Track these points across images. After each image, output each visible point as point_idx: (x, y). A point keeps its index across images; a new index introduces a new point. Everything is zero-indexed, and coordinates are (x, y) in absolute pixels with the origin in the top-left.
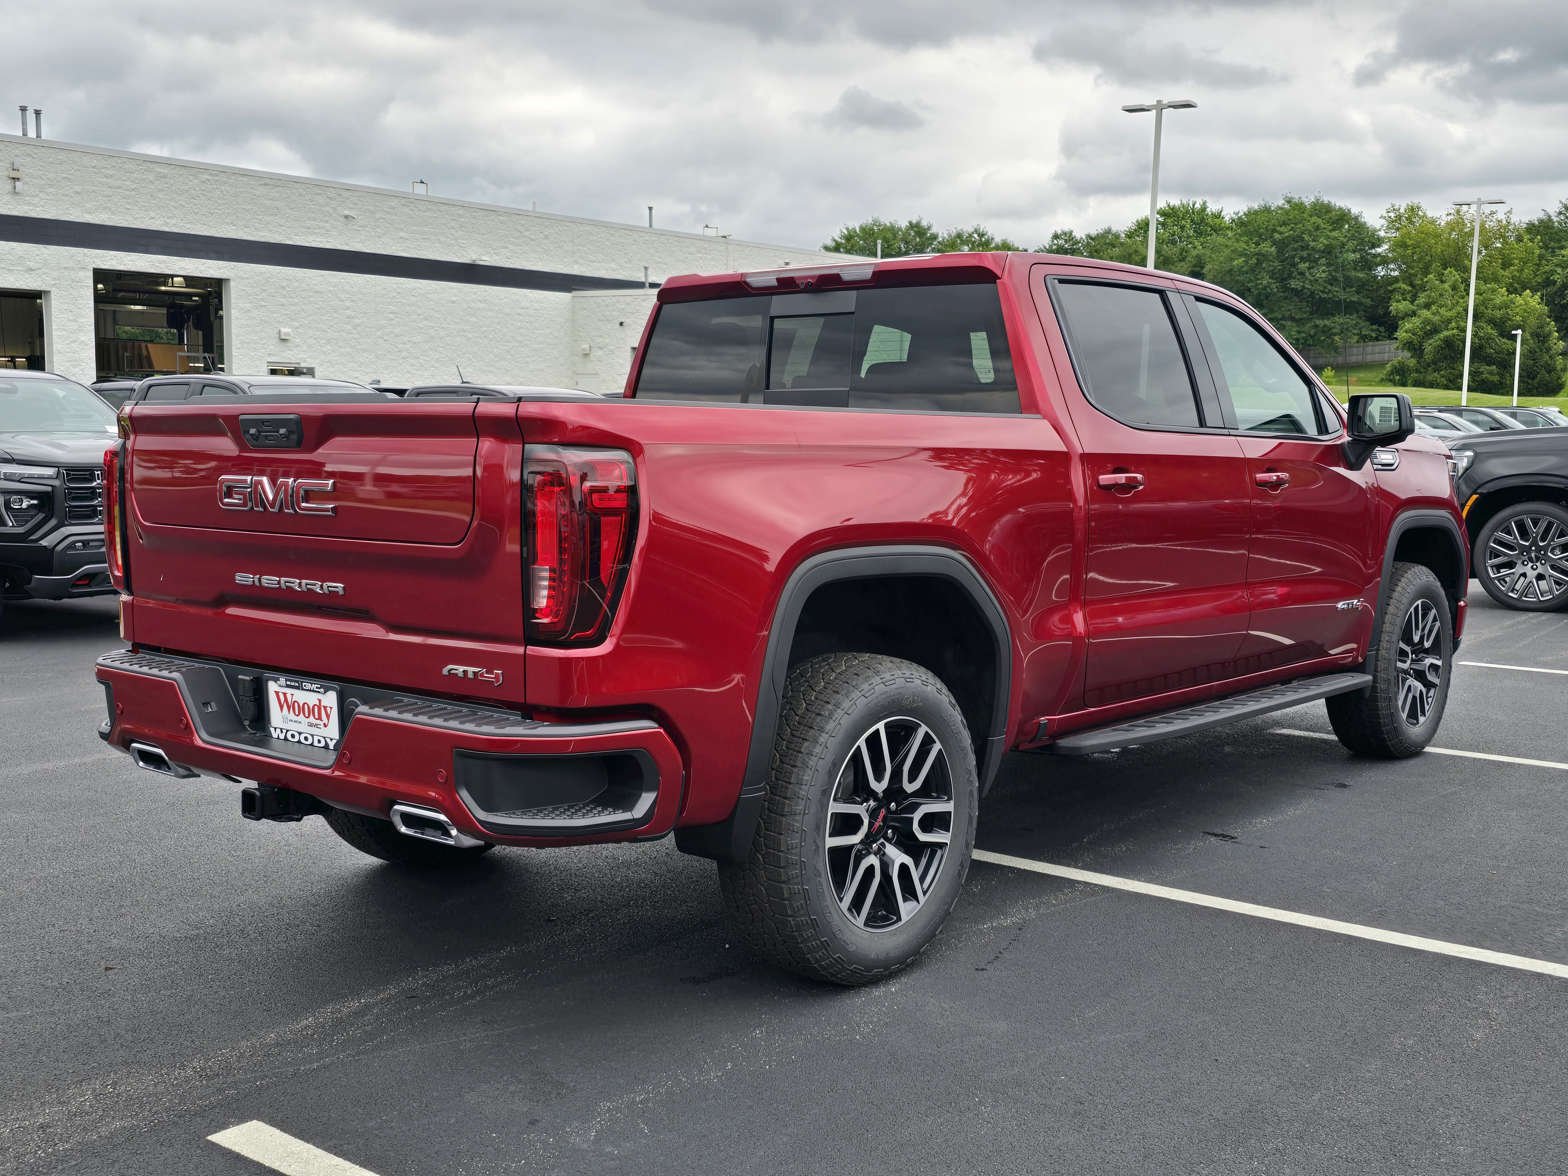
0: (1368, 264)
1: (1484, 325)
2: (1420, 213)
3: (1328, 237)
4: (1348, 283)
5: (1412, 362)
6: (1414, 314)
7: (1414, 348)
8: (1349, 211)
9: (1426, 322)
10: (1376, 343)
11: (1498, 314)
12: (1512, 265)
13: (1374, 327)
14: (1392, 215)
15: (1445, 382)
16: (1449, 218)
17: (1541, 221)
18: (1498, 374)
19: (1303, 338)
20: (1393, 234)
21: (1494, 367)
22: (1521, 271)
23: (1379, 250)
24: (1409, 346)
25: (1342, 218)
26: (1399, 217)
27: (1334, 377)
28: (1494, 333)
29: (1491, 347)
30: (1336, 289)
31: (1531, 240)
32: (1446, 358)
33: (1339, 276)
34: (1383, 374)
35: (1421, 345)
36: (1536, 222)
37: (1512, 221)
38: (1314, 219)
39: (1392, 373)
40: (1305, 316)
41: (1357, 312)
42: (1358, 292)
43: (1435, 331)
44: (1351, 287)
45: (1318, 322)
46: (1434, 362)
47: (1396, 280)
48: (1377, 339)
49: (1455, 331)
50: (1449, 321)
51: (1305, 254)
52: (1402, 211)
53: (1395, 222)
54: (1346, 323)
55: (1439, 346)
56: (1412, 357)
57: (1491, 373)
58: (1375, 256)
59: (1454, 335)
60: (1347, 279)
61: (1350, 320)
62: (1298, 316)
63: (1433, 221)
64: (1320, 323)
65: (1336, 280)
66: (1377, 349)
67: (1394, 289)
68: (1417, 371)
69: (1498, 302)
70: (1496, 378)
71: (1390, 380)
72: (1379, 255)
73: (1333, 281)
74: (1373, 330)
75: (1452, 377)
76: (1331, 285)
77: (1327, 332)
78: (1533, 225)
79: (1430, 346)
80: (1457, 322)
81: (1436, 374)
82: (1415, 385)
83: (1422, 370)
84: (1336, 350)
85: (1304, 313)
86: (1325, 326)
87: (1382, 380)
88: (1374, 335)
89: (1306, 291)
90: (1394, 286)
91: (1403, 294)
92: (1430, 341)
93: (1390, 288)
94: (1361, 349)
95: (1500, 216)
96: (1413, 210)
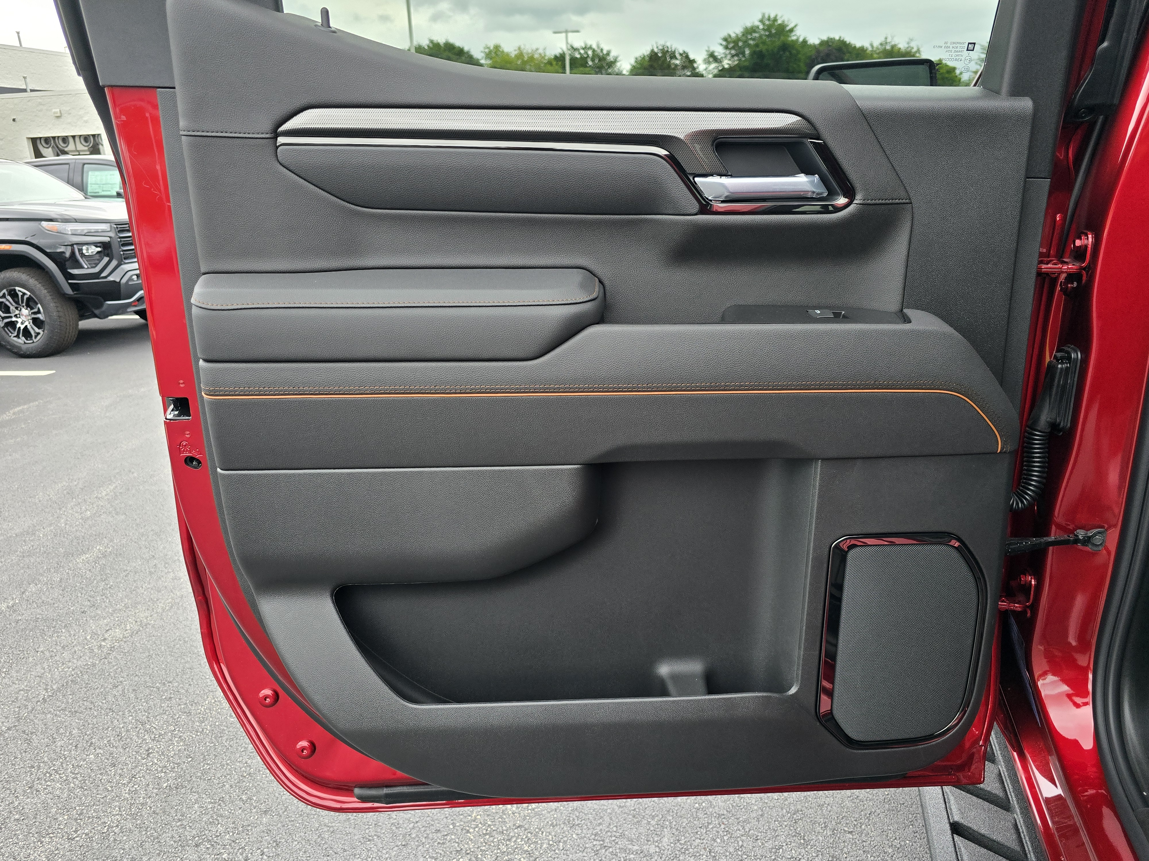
17: (561, 54)
20: (489, 62)
26: (490, 52)
53: (488, 56)
63: (508, 54)
95: (541, 51)
96: (497, 47)
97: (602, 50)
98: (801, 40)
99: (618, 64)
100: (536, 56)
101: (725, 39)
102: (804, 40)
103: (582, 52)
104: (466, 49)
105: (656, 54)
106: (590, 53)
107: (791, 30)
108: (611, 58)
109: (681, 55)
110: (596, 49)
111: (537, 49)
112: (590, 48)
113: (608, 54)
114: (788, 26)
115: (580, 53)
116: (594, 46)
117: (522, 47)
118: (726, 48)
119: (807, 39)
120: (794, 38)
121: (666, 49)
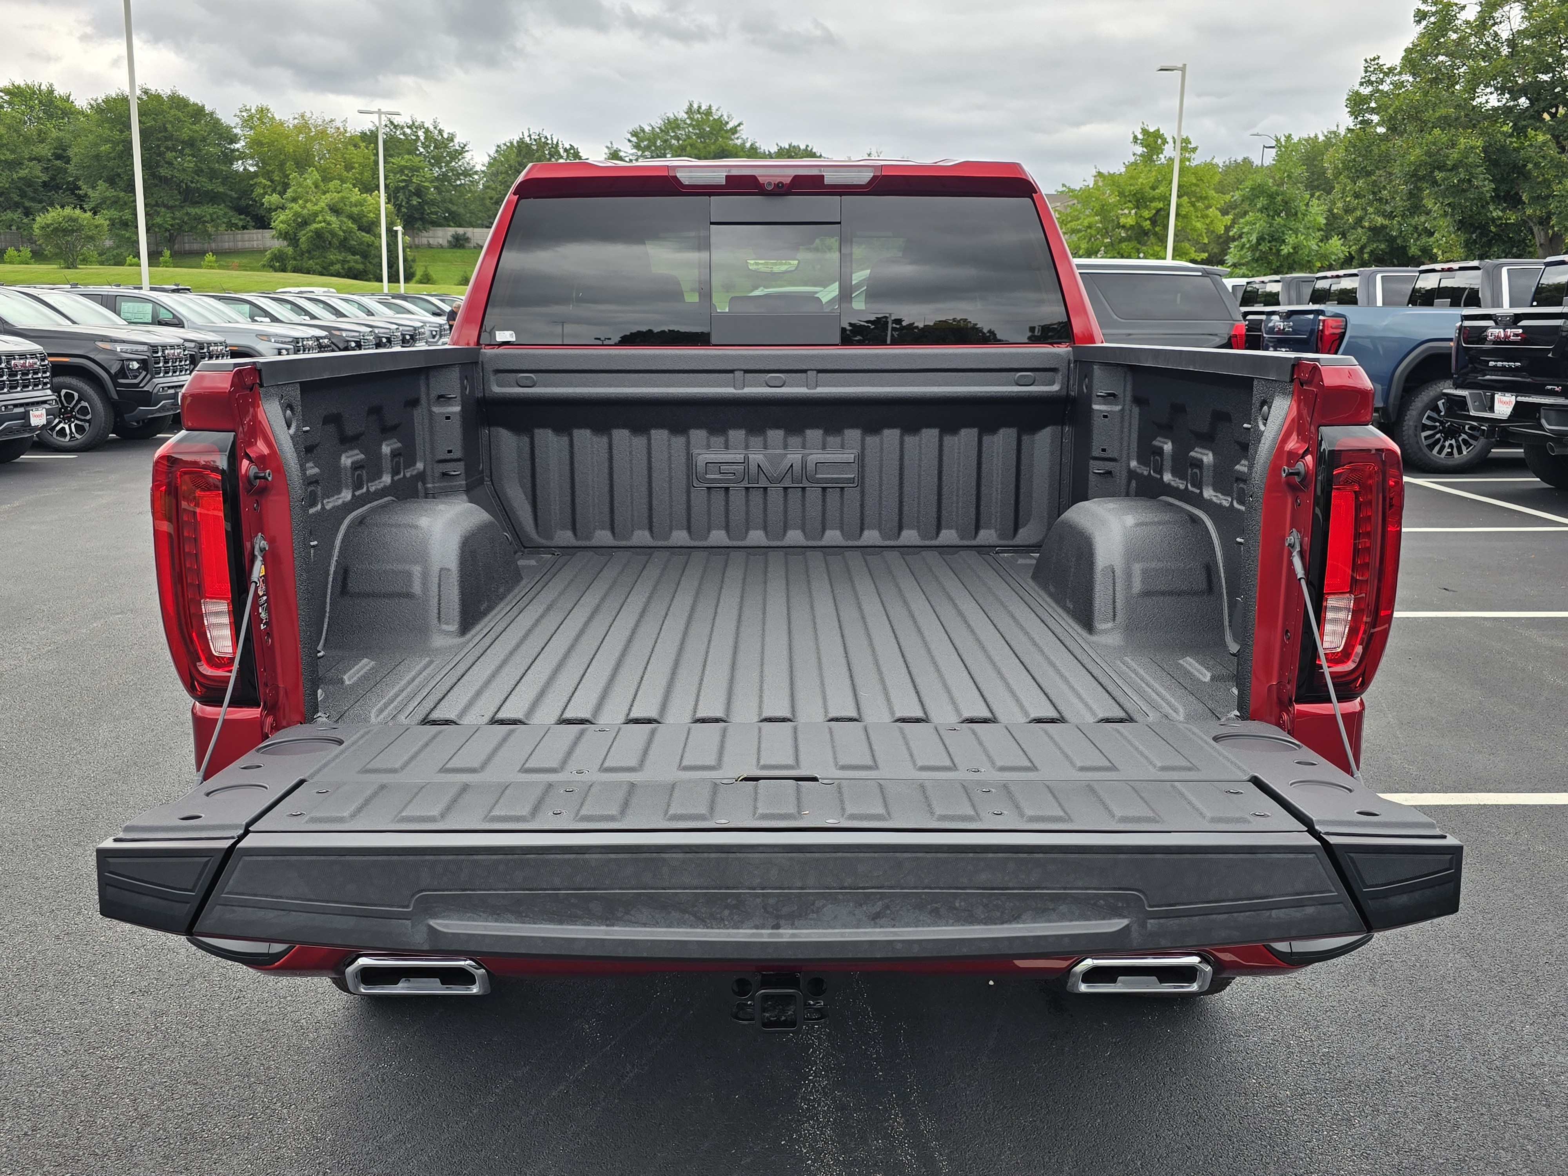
0: (229, 157)
1: (345, 220)
2: (269, 115)
3: (190, 130)
4: (213, 175)
5: (290, 250)
6: (283, 208)
7: (290, 237)
8: (203, 106)
9: (297, 215)
10: (245, 231)
11: (355, 210)
12: (353, 168)
13: (242, 217)
14: (244, 114)
15: (320, 269)
16: (296, 121)
17: (372, 132)
18: (362, 263)
19: (178, 224)
20: (248, 132)
21: (358, 257)
22: (361, 174)
23: (237, 146)
24: (284, 235)
25: (198, 112)
26: (251, 117)
27: (216, 261)
28: (355, 227)
29: (353, 239)
30: (204, 180)
31: (367, 148)
32: (318, 248)
33: (204, 166)
34: (264, 261)
35: (295, 234)
36: (368, 133)
37: (348, 130)
38: (173, 112)
39: (272, 260)
40: (177, 203)
41: (224, 202)
42: (223, 184)
43: (305, 223)
44: (217, 179)
45: (190, 210)
46: (309, 252)
47: (255, 175)
48: (244, 228)
49: (323, 224)
50: (316, 214)
51: (170, 143)
52: (253, 111)
53: (248, 122)
54: (214, 213)
55: (312, 237)
56: (288, 246)
57: (356, 262)
58: (233, 151)
59: (322, 228)
60: (212, 170)
61: (219, 210)
62: (171, 203)
63: (282, 124)
64: (194, 211)
65: (202, 171)
66: (246, 237)
67: (256, 183)
68: (295, 259)
69: (353, 200)
70: (360, 267)
71: (271, 267)
72: (238, 150)
73: (198, 172)
74: (241, 220)
75: (325, 265)
76: (199, 176)
77: (199, 219)
78: (366, 134)
79: (304, 237)
80: (323, 216)
81: (311, 262)
82: (294, 272)
83: (298, 258)
84: (210, 235)
85: (176, 200)
86: (196, 213)
87: (264, 266)
88: (241, 224)
89: (175, 179)
90: (255, 180)
91: (264, 188)
92: (303, 232)
93: (251, 182)
94: (231, 236)
95: (338, 123)
96: (263, 111)
97: (441, 132)
98: (748, 145)
99: (467, 156)
100: (330, 131)
101: (634, 134)
102: (752, 145)
103: (408, 131)
104: (208, 109)
105: (528, 146)
106: (421, 133)
107: (734, 130)
108: (456, 145)
109: (566, 150)
110: (431, 128)
111: (332, 121)
112: (421, 126)
113: (451, 139)
114: (727, 123)
115: (404, 134)
116: (429, 124)
117: (308, 115)
118: (637, 146)
119: (757, 145)
120: (739, 142)
121: (543, 140)
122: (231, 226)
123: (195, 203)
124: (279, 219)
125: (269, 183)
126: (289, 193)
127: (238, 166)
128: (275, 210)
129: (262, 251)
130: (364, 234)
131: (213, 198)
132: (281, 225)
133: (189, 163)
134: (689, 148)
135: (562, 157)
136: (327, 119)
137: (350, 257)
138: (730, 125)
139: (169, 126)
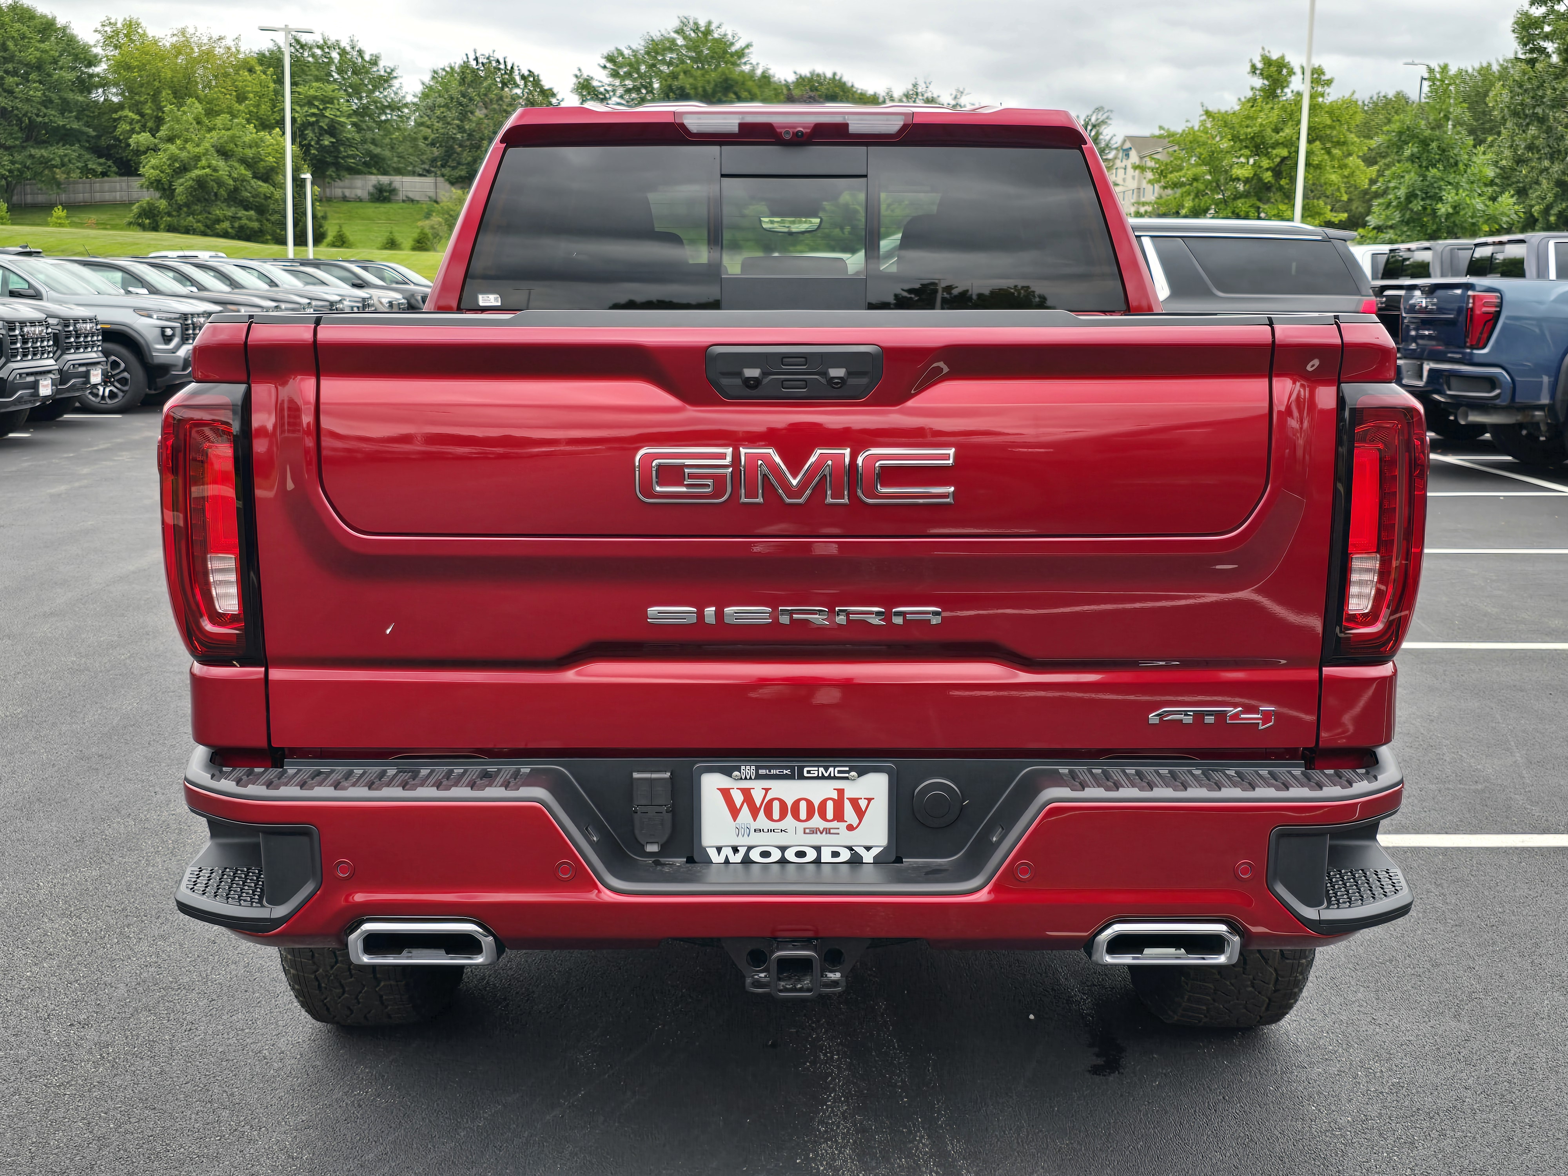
0: (85, 85)
1: (236, 164)
2: (140, 30)
3: (37, 49)
4: (65, 107)
5: (163, 204)
6: (156, 149)
7: (164, 188)
8: (54, 19)
9: (173, 158)
10: (106, 178)
11: (250, 153)
12: (246, 98)
13: (102, 160)
14: (106, 28)
15: (202, 228)
16: (175, 39)
18: (257, 220)
19: (18, 170)
21: (252, 213)
22: (258, 106)
23: (97, 70)
24: (156, 184)
25: (47, 28)
27: (67, 217)
28: (249, 174)
29: (246, 190)
30: (53, 112)
31: (265, 73)
32: (199, 200)
33: (54, 96)
34: (130, 217)
35: (171, 185)
36: (267, 54)
37: (242, 49)
38: (17, 25)
39: (140, 216)
40: (17, 143)
41: (79, 141)
42: (78, 118)
43: (184, 169)
44: (71, 112)
45: (33, 151)
46: (187, 205)
47: (121, 106)
48: (104, 174)
49: (207, 170)
50: (197, 158)
51: (10, 66)
52: (119, 25)
54: (65, 155)
55: (191, 187)
56: (161, 198)
57: (250, 219)
58: (91, 76)
59: (207, 175)
60: (64, 101)
61: (72, 152)
62: (10, 143)
64: (37, 152)
65: (51, 101)
66: (106, 186)
67: (120, 118)
68: (169, 214)
69: (247, 139)
70: (256, 225)
71: (139, 225)
72: (98, 75)
73: (47, 102)
74: (100, 164)
75: (209, 223)
76: (47, 108)
77: (45, 163)
78: (264, 55)
79: (181, 186)
80: (207, 160)
81: (191, 218)
82: (169, 231)
83: (174, 213)
84: (59, 184)
85: (16, 139)
86: (42, 156)
87: (130, 224)
88: (100, 169)
89: (16, 112)
90: (120, 113)
91: (131, 124)
92: (182, 180)
93: (115, 116)
94: (88, 186)
122: (86, 171)
123: (41, 143)
124: (150, 164)
125: (137, 117)
126: (163, 132)
127: (98, 95)
128: (145, 153)
129: (129, 204)
130: (260, 183)
131: (66, 136)
132: (152, 171)
133: (36, 92)
134: (682, 76)
135: (518, 86)
136: (215, 36)
137: (242, 213)
138: (737, 46)
139: (10, 44)
